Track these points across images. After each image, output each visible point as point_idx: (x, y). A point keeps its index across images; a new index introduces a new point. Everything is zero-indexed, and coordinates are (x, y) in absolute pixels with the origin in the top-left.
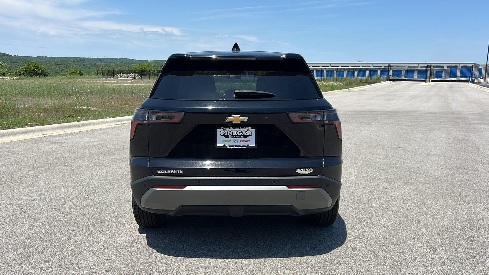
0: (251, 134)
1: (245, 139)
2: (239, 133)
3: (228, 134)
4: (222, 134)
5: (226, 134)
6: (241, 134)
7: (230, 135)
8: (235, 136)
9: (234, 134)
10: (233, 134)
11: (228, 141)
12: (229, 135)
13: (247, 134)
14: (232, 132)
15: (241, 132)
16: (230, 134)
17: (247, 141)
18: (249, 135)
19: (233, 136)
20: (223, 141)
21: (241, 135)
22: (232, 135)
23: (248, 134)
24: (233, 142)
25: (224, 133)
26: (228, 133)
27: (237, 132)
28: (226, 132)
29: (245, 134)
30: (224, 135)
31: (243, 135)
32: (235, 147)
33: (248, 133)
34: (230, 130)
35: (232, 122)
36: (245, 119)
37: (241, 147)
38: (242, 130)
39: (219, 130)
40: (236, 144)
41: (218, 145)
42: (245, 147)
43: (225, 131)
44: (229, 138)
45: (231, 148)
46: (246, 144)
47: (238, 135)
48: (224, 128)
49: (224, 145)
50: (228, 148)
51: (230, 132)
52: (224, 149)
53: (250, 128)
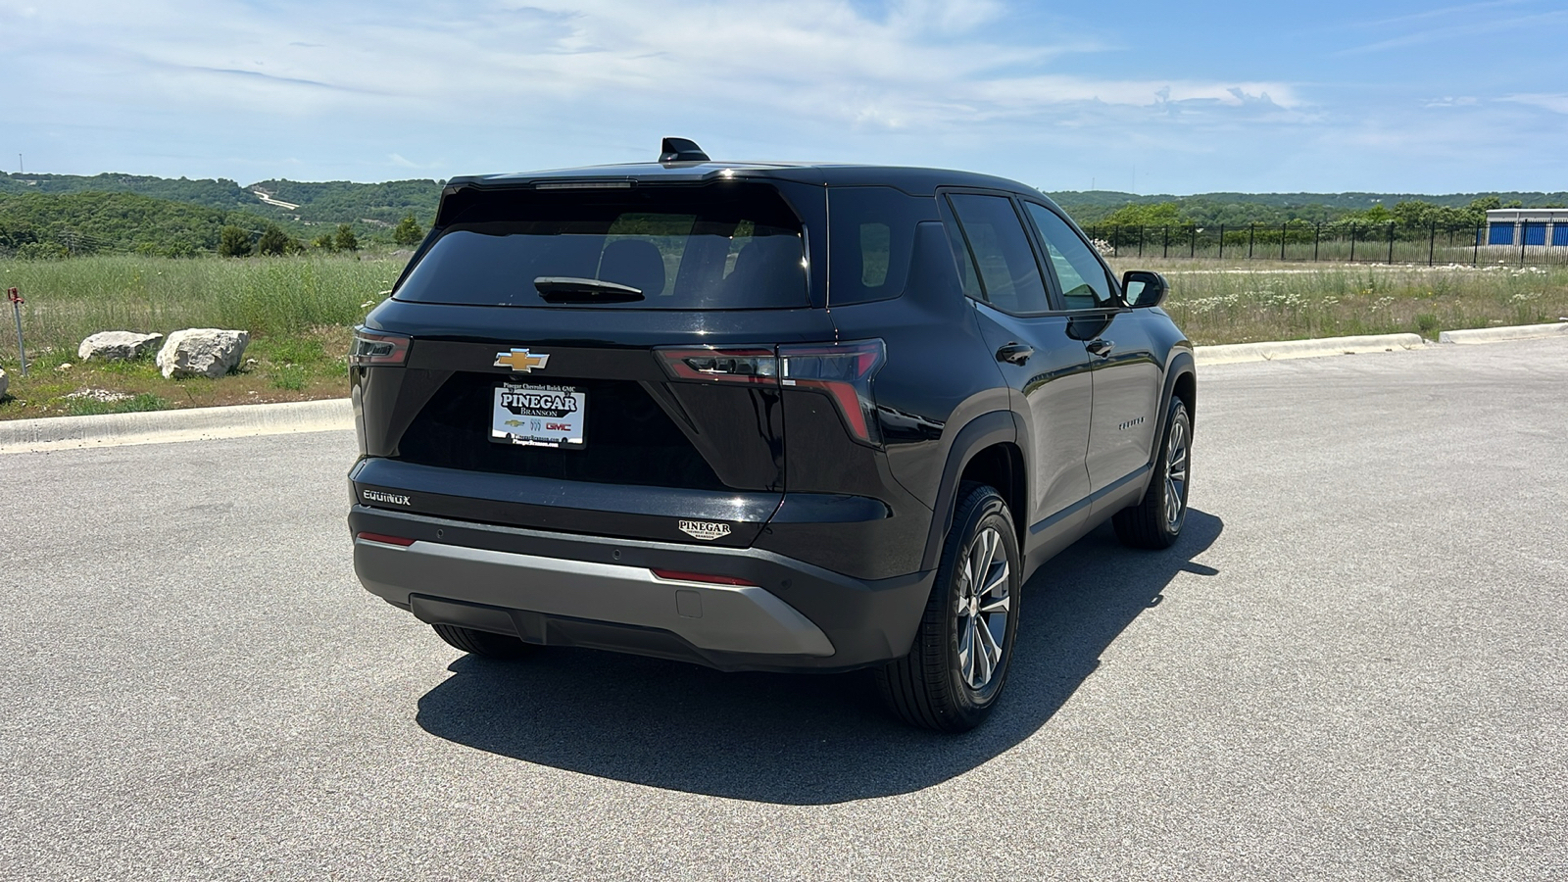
0: (573, 408)
1: (558, 421)
2: (546, 401)
3: (518, 403)
4: (505, 404)
5: (515, 404)
6: (549, 404)
7: (524, 406)
8: (535, 409)
9: (532, 406)
10: (530, 404)
11: (517, 424)
12: (520, 405)
13: (564, 405)
14: (528, 397)
15: (549, 399)
16: (523, 403)
17: (562, 427)
18: (570, 410)
19: (531, 410)
20: (507, 423)
21: (550, 409)
22: (529, 408)
23: (567, 408)
24: (530, 426)
25: (510, 400)
26: (518, 398)
27: (541, 398)
28: (515, 397)
29: (561, 407)
30: (510, 406)
31: (553, 407)
32: (531, 443)
33: (567, 404)
34: (525, 392)
35: (510, 368)
36: (542, 361)
37: (545, 444)
38: (553, 394)
39: (498, 391)
40: (537, 435)
41: (496, 433)
42: (556, 445)
43: (512, 394)
44: (520, 414)
45: (524, 443)
46: (559, 435)
47: (541, 408)
48: (511, 386)
49: (509, 435)
50: (516, 445)
51: (525, 396)
52: (506, 444)
53: (571, 389)
